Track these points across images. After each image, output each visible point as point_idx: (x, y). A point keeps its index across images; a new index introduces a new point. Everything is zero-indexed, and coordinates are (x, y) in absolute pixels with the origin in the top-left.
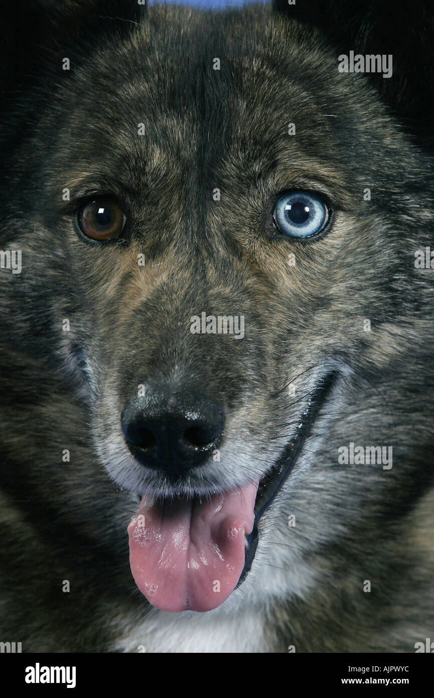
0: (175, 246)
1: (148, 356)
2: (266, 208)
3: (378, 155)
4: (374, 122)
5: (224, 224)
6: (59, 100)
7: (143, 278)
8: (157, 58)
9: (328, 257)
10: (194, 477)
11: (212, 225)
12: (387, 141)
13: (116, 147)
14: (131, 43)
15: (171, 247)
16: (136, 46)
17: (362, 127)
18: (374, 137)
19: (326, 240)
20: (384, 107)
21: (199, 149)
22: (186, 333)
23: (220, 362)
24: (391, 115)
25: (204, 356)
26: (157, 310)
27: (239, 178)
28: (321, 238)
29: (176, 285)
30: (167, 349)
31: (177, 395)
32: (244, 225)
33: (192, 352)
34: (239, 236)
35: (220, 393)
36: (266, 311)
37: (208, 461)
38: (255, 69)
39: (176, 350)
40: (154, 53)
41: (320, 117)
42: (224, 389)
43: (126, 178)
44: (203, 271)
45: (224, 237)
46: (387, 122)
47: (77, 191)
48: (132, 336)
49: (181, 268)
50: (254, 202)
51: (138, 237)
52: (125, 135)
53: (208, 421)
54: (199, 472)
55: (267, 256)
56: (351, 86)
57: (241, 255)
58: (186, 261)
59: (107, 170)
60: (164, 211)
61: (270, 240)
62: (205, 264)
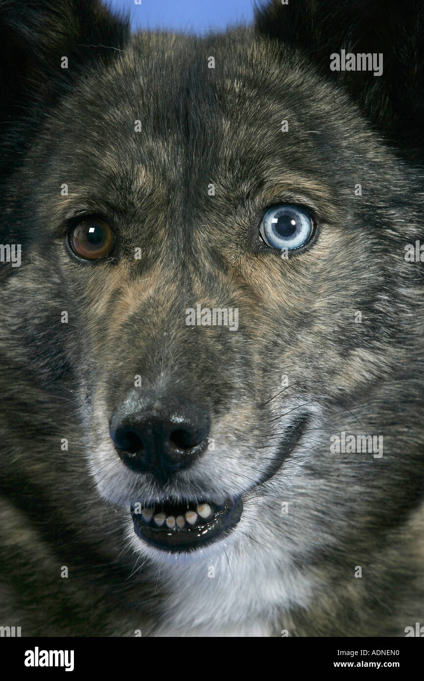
0: (162, 261)
1: (134, 365)
2: (253, 225)
3: (362, 169)
4: (357, 137)
5: (210, 241)
6: (48, 129)
7: (131, 294)
8: (142, 82)
9: (314, 269)
10: (181, 480)
11: (198, 241)
12: (371, 155)
13: (102, 168)
14: (116, 70)
15: (158, 263)
16: (121, 72)
17: (344, 143)
18: (358, 151)
19: (312, 251)
20: (366, 122)
21: (186, 171)
22: (172, 342)
23: (206, 369)
24: (373, 129)
25: (189, 364)
26: (143, 322)
27: (227, 199)
28: (306, 250)
29: (162, 298)
30: (153, 358)
31: (163, 400)
32: (230, 241)
33: (177, 360)
34: (226, 252)
35: (205, 398)
36: (252, 323)
37: (194, 463)
38: (237, 90)
39: (161, 359)
40: (138, 78)
41: (303, 134)
42: (209, 395)
43: (112, 198)
44: (190, 284)
45: (210, 253)
46: (370, 137)
47: (66, 213)
48: (119, 350)
49: (167, 282)
50: (241, 220)
51: (127, 254)
52: (111, 156)
53: (193, 425)
54: (185, 475)
55: (253, 270)
56: (333, 104)
57: (227, 269)
58: (172, 275)
59: (95, 190)
60: (150, 229)
61: (256, 253)
62: (191, 278)
